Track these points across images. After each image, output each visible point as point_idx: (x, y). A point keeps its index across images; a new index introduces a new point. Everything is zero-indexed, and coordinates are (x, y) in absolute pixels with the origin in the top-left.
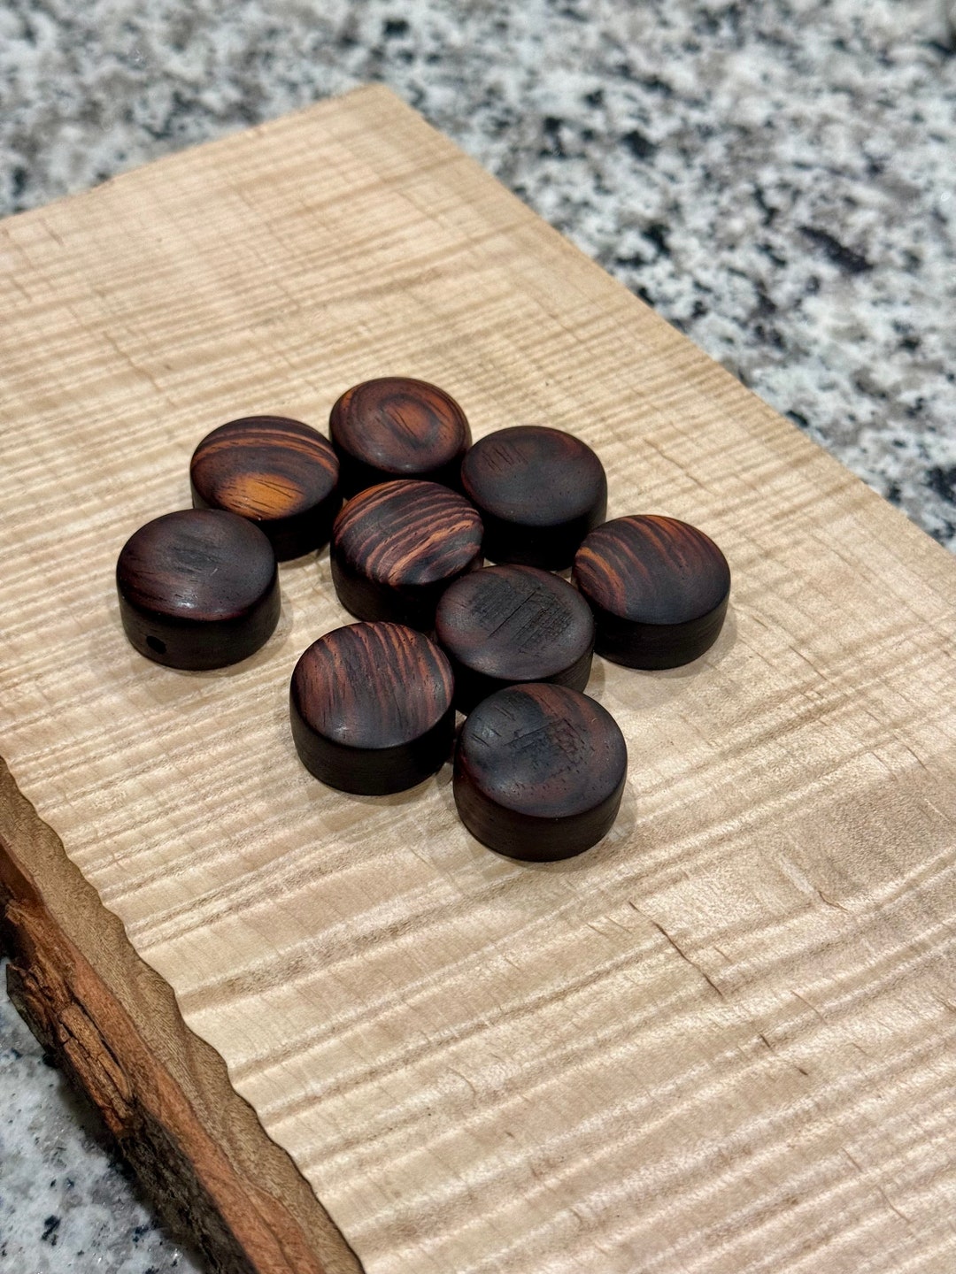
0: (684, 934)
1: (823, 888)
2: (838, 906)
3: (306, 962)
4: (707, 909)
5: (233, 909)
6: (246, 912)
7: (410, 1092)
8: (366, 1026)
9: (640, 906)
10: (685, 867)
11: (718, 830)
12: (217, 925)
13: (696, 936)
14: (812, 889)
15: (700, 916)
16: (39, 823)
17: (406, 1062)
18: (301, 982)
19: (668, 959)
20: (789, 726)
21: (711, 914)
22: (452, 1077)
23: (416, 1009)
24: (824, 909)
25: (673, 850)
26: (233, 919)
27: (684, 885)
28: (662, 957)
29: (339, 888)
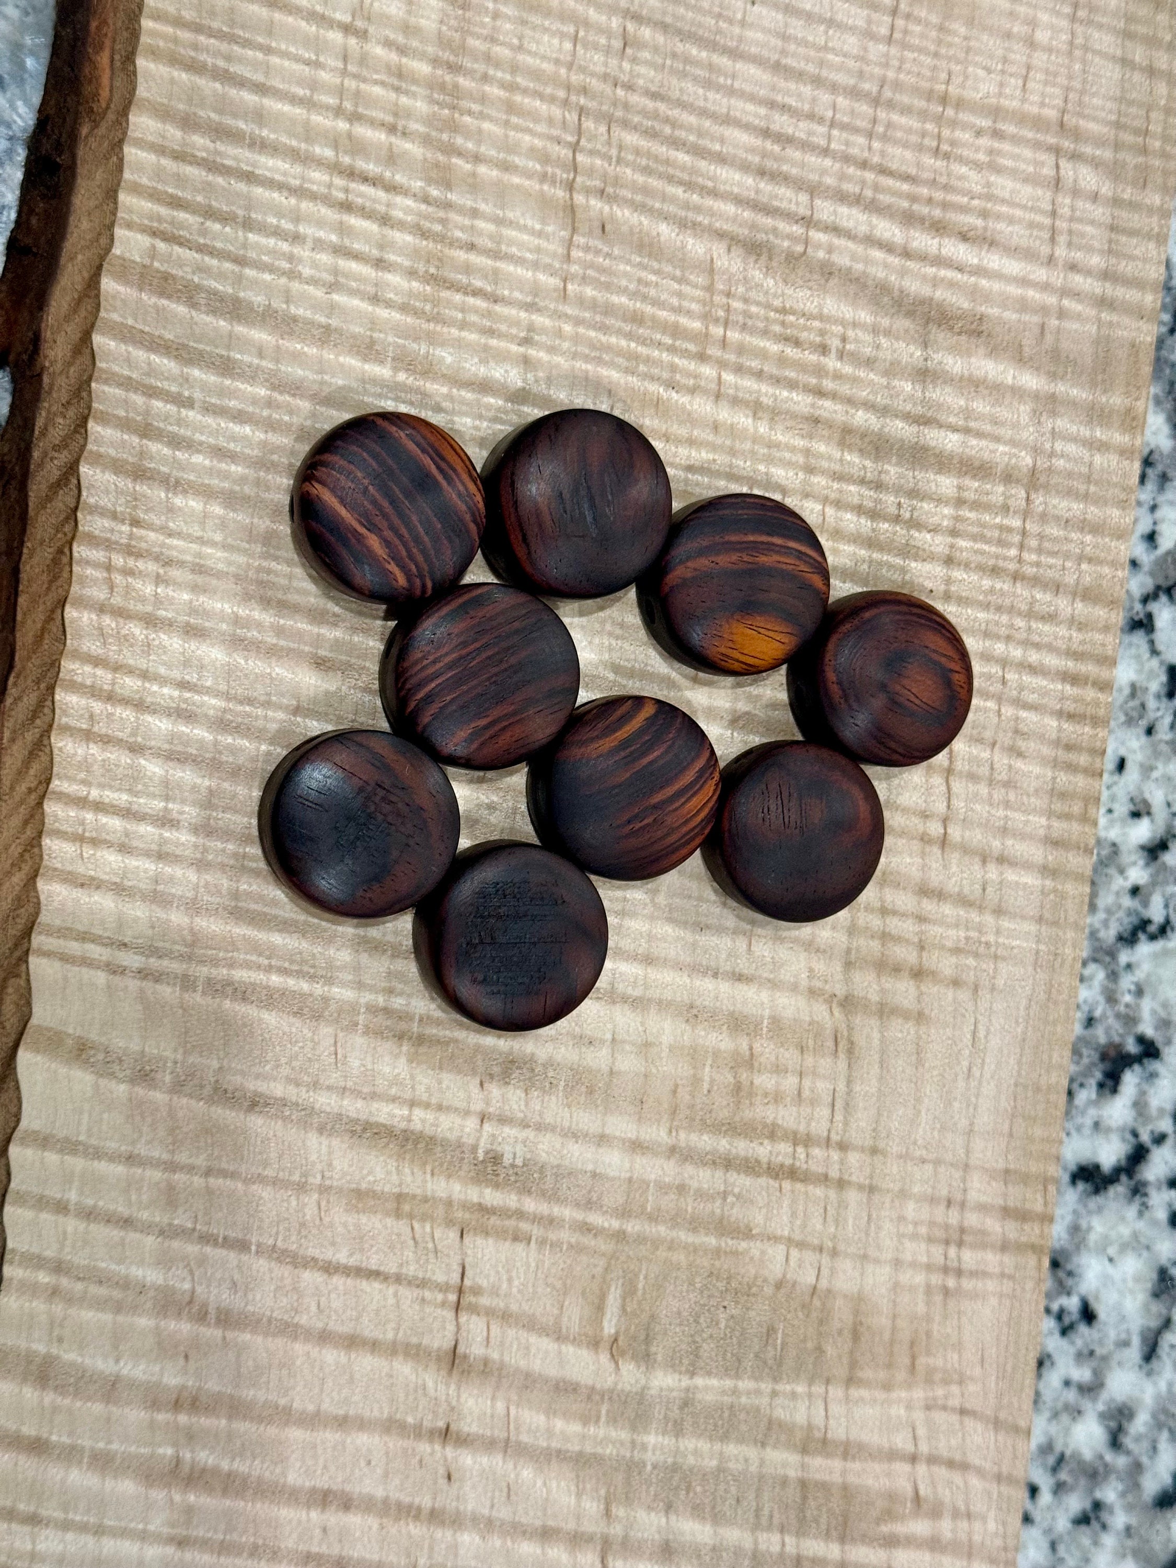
0: (477, 1291)
1: (621, 1338)
2: (617, 1363)
3: (159, 1076)
4: (516, 1283)
5: (143, 974)
6: (148, 985)
7: (141, 1263)
8: (156, 1175)
9: (467, 1239)
10: (536, 1231)
11: (596, 1219)
12: (117, 979)
13: (484, 1301)
14: (613, 1331)
15: (505, 1286)
16: (46, 742)
17: (162, 1233)
18: (140, 1091)
19: (443, 1304)
20: (750, 1167)
21: (515, 1290)
22: (185, 1273)
23: (209, 1192)
24: (604, 1358)
25: (543, 1208)
26: (133, 984)
27: (520, 1247)
28: (440, 1297)
29: (245, 1025)
